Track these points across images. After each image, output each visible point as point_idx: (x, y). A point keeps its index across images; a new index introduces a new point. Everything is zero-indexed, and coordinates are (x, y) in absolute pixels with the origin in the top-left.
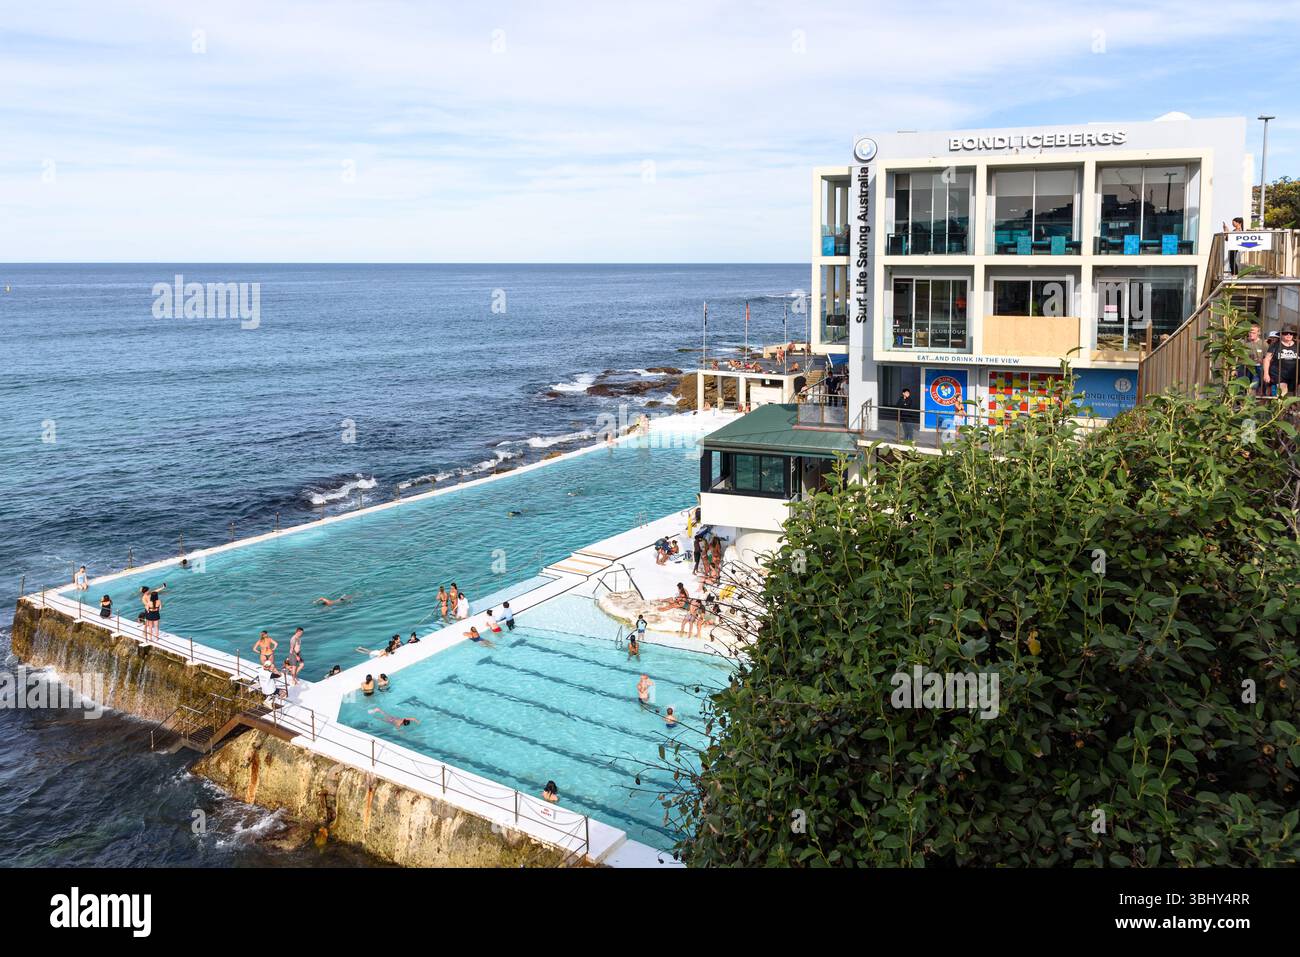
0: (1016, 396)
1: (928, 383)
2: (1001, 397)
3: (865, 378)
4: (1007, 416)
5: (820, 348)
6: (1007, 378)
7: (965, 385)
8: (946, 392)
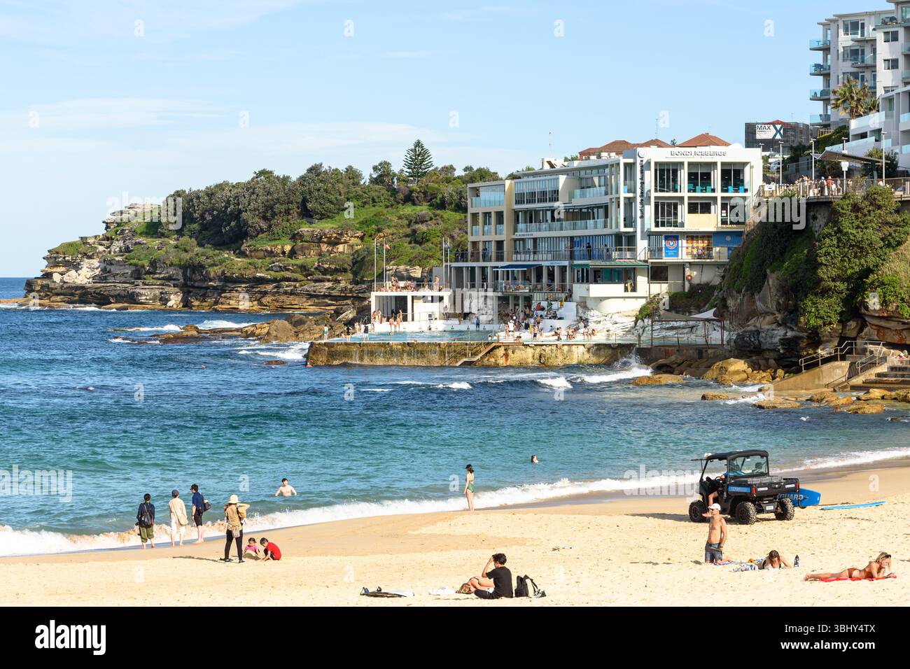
0: (695, 245)
1: (665, 240)
2: (690, 245)
3: (642, 239)
4: (692, 251)
5: (623, 229)
6: (692, 236)
7: (678, 240)
8: (671, 243)
